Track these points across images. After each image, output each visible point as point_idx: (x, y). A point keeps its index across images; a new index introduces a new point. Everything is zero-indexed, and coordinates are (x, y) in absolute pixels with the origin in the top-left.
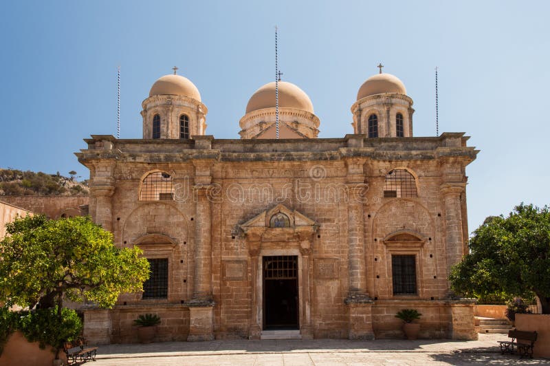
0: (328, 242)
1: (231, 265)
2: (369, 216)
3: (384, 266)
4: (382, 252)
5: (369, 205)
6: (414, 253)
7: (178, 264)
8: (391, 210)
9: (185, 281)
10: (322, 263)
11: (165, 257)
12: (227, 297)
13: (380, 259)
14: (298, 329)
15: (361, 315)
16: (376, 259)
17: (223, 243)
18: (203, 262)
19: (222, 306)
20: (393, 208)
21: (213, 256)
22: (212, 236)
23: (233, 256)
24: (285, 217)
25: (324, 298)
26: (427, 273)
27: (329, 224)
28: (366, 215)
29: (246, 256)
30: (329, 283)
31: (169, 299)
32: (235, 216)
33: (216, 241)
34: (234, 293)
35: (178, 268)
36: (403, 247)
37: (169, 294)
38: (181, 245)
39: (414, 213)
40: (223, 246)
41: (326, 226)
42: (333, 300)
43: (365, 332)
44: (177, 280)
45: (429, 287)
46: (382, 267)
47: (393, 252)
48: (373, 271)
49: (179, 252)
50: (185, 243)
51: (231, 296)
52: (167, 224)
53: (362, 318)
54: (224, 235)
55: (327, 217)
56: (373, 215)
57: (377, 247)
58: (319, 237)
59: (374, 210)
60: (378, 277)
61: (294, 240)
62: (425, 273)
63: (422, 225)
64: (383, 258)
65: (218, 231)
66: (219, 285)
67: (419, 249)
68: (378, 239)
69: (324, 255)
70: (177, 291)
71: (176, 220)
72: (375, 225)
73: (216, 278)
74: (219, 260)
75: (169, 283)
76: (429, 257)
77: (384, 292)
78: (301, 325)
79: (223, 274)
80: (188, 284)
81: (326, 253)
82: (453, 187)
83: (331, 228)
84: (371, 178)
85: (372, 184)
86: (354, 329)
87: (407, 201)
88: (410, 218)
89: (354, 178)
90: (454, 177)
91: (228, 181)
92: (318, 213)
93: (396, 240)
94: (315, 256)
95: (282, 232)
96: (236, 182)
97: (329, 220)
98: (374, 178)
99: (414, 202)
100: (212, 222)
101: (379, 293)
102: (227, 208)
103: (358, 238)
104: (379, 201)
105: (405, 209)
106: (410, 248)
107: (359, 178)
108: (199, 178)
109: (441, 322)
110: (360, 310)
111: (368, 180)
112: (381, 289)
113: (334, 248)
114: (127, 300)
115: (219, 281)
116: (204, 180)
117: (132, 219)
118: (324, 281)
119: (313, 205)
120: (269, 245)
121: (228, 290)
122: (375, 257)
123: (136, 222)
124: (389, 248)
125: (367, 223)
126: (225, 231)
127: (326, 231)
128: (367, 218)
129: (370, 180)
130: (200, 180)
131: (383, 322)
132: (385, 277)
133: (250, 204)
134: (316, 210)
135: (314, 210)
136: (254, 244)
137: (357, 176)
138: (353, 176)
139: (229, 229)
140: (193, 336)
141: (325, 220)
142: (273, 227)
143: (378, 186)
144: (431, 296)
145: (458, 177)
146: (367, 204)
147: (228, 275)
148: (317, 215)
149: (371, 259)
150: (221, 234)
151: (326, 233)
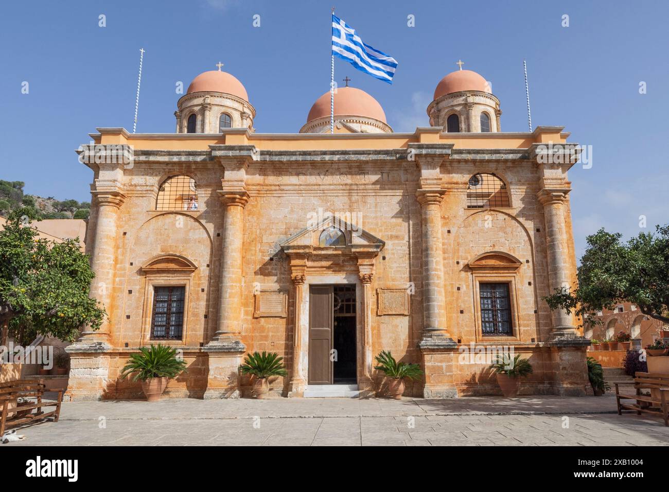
0: (395, 265)
1: (267, 296)
2: (449, 232)
3: (470, 297)
4: (466, 280)
5: (448, 218)
6: (509, 279)
7: (198, 294)
8: (477, 224)
9: (206, 316)
10: (387, 295)
11: (182, 282)
12: (261, 340)
13: (464, 288)
14: (356, 383)
15: (439, 364)
16: (459, 289)
17: (258, 267)
19: (254, 351)
20: (480, 221)
22: (242, 257)
23: (270, 285)
24: (339, 233)
25: (390, 341)
26: (525, 306)
27: (396, 242)
28: (446, 229)
29: (288, 284)
30: (398, 321)
31: (184, 340)
32: (274, 231)
33: (248, 263)
34: (271, 334)
35: (198, 299)
36: (493, 273)
37: (184, 333)
38: (203, 267)
39: (505, 228)
40: (258, 271)
41: (393, 244)
42: (402, 342)
43: (445, 387)
44: (196, 315)
45: (528, 326)
46: (466, 298)
47: (480, 279)
48: (455, 306)
49: (200, 278)
50: (208, 265)
51: (266, 338)
52: (186, 241)
53: (440, 368)
54: (259, 255)
55: (394, 233)
56: (453, 230)
57: (459, 272)
58: (384, 258)
59: (454, 224)
60: (462, 312)
61: (351, 263)
62: (522, 306)
63: (516, 243)
64: (468, 286)
65: (251, 250)
66: (249, 323)
67: (514, 275)
68: (462, 263)
69: (390, 284)
70: (194, 330)
71: (197, 237)
72: (456, 244)
73: (246, 313)
74: (252, 290)
75: (185, 319)
76: (527, 285)
77: (469, 333)
78: (358, 378)
79: (256, 308)
80: (210, 321)
81: (393, 280)
82: (554, 194)
83: (400, 248)
84: (451, 183)
85: (452, 190)
86: (430, 382)
87: (497, 213)
88: (501, 234)
89: (428, 182)
90: (555, 181)
91: (267, 185)
92: (383, 228)
93: (484, 262)
94: (379, 284)
95: (335, 252)
96: (277, 188)
97: (397, 237)
98: (454, 183)
99: (506, 214)
100: (243, 239)
101: (463, 334)
102: (264, 221)
103: (434, 260)
104: (460, 213)
105: (495, 223)
106: (503, 273)
107: (435, 181)
108: (228, 181)
109: (545, 372)
110: (438, 356)
111: (446, 186)
112: (466, 328)
113: (404, 274)
114: (129, 341)
115: (250, 317)
116: (235, 183)
117: (143, 235)
118: (391, 317)
119: (376, 218)
120: (318, 269)
121: (262, 329)
122: (458, 286)
123: (147, 238)
124: (475, 273)
125: (446, 241)
126: (260, 251)
127: (393, 251)
128: (447, 233)
129: (450, 186)
130: (230, 183)
131: (469, 373)
132: (470, 312)
133: (295, 216)
134: (380, 224)
135: (377, 224)
136: (298, 268)
137: (432, 179)
138: (426, 179)
139: (266, 248)
140: (212, 391)
141: (392, 237)
142: (322, 246)
143: (459, 193)
144: (531, 338)
145: (559, 181)
146: (446, 217)
147: (263, 309)
148: (381, 231)
149: (452, 287)
150: (255, 255)
151: (393, 254)
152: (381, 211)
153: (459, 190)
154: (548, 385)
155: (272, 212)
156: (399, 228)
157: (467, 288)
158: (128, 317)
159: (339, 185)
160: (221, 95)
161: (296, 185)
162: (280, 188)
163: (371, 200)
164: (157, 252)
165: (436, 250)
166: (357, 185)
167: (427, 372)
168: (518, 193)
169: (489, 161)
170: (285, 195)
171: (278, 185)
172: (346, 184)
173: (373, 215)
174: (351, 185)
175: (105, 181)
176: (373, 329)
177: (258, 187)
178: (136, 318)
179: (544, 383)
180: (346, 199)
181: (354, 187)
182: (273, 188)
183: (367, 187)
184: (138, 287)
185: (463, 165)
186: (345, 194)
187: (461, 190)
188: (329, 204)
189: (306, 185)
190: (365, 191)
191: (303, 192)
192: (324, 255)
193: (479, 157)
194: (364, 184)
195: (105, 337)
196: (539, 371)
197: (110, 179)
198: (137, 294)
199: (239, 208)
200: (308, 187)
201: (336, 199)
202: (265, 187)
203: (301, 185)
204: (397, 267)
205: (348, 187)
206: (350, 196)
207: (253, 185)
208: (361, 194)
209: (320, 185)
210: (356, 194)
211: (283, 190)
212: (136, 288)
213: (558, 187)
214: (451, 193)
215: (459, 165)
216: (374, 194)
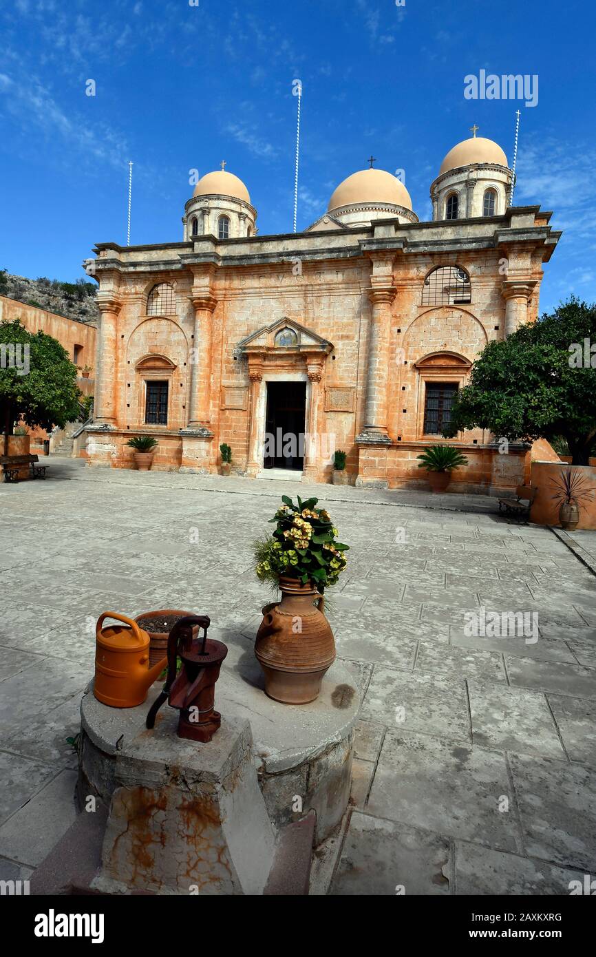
0: (344, 365)
1: (232, 391)
2: (399, 331)
3: (414, 397)
4: (412, 380)
5: (399, 317)
6: (456, 380)
7: (178, 387)
8: (429, 323)
9: (184, 407)
10: (334, 393)
11: (166, 378)
12: (226, 429)
13: (409, 388)
14: (301, 469)
15: (372, 458)
16: (404, 388)
17: (224, 365)
18: (198, 386)
19: (220, 438)
20: (433, 320)
21: (212, 380)
22: (211, 357)
23: (234, 381)
24: (292, 333)
27: (347, 341)
28: (395, 329)
30: (343, 417)
31: (168, 425)
32: (238, 332)
33: (216, 362)
34: (234, 424)
35: (178, 393)
36: (440, 374)
37: (168, 420)
38: (181, 366)
39: (461, 326)
40: (224, 369)
41: (343, 344)
42: (345, 437)
43: (376, 479)
44: (176, 406)
46: (410, 398)
47: (427, 379)
48: (398, 405)
49: (179, 375)
50: (185, 364)
51: (230, 427)
52: (168, 342)
53: (374, 462)
54: (225, 355)
55: (344, 333)
56: (404, 330)
57: (407, 372)
58: (334, 358)
59: (406, 323)
60: (405, 411)
61: (301, 362)
63: (470, 342)
64: (413, 386)
65: (218, 350)
66: (216, 414)
67: (462, 375)
68: (409, 363)
69: (338, 382)
70: (175, 418)
71: (176, 339)
72: (405, 344)
73: (214, 406)
74: (219, 385)
75: (169, 408)
77: (410, 431)
78: (305, 466)
79: (223, 401)
80: (187, 412)
81: (341, 379)
82: (515, 287)
83: (349, 348)
84: (406, 280)
85: (406, 287)
86: (363, 474)
87: (453, 310)
88: (455, 332)
89: (378, 279)
90: (520, 272)
91: (232, 290)
92: (335, 328)
93: (432, 362)
94: (327, 383)
95: (287, 352)
96: (241, 291)
97: (347, 337)
98: (409, 280)
99: (463, 311)
100: (212, 340)
101: (403, 432)
102: (230, 323)
103: (378, 360)
104: (413, 312)
105: (449, 321)
106: (451, 374)
107: (385, 279)
108: (197, 287)
109: (483, 473)
110: (372, 451)
111: (400, 282)
112: (407, 427)
113: (352, 373)
114: (130, 425)
115: (217, 409)
116: (203, 289)
117: (136, 337)
118: (337, 414)
119: (328, 318)
120: (273, 368)
121: (227, 420)
122: (403, 386)
123: (139, 340)
124: (422, 373)
125: (395, 341)
126: (226, 351)
127: (343, 351)
128: (396, 333)
129: (404, 282)
130: (198, 289)
131: (406, 469)
132: (414, 412)
133: (256, 318)
134: (332, 325)
135: (329, 325)
136: (255, 367)
137: (383, 277)
138: (376, 277)
139: (231, 348)
140: (185, 467)
141: (342, 337)
142: (277, 346)
143: (413, 290)
144: (473, 439)
145: (525, 272)
146: (398, 315)
147: (228, 403)
148: (332, 331)
149: (397, 387)
150: (222, 355)
151: (343, 354)
152: (333, 311)
153: (414, 287)
154: (484, 486)
155: (236, 315)
156: (350, 327)
157: (412, 388)
158: (128, 405)
159: (295, 286)
160: (219, 197)
161: (257, 288)
162: (243, 292)
163: (325, 301)
164: (146, 352)
165: (381, 349)
166: (312, 285)
167: (360, 465)
168: (479, 288)
169: (448, 253)
170: (247, 298)
171: (241, 289)
172: (302, 285)
173: (325, 316)
174: (307, 285)
175: (104, 291)
176: (318, 423)
177: (224, 292)
178: (134, 406)
179: (480, 483)
180: (302, 300)
181: (310, 288)
182: (237, 291)
183: (322, 287)
184: (134, 381)
185: (420, 259)
186: (301, 296)
187: (417, 287)
188: (286, 305)
189: (266, 288)
190: (320, 292)
191: (264, 294)
192: (278, 354)
193: (436, 249)
194: (319, 285)
195: (111, 421)
196: (477, 472)
197: (108, 289)
198: (134, 388)
199: (207, 312)
200: (267, 290)
201: (291, 300)
202: (230, 291)
203: (261, 288)
204: (345, 367)
205: (303, 288)
206: (305, 297)
207: (220, 290)
208: (316, 295)
209: (278, 287)
210: (311, 295)
211: (244, 293)
212: (133, 382)
213: (523, 279)
214: (405, 290)
215: (416, 259)
216: (328, 294)
